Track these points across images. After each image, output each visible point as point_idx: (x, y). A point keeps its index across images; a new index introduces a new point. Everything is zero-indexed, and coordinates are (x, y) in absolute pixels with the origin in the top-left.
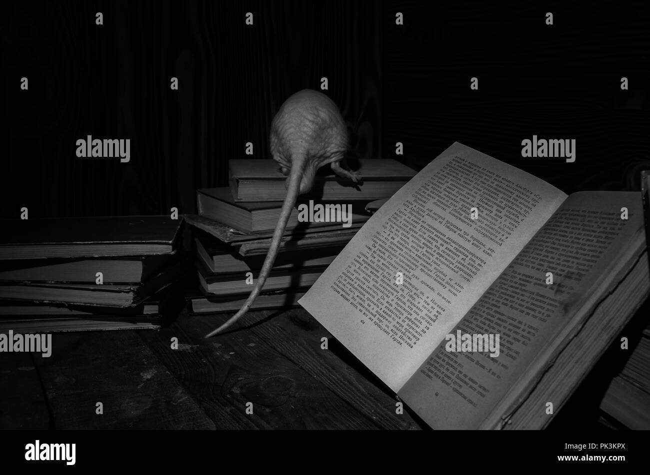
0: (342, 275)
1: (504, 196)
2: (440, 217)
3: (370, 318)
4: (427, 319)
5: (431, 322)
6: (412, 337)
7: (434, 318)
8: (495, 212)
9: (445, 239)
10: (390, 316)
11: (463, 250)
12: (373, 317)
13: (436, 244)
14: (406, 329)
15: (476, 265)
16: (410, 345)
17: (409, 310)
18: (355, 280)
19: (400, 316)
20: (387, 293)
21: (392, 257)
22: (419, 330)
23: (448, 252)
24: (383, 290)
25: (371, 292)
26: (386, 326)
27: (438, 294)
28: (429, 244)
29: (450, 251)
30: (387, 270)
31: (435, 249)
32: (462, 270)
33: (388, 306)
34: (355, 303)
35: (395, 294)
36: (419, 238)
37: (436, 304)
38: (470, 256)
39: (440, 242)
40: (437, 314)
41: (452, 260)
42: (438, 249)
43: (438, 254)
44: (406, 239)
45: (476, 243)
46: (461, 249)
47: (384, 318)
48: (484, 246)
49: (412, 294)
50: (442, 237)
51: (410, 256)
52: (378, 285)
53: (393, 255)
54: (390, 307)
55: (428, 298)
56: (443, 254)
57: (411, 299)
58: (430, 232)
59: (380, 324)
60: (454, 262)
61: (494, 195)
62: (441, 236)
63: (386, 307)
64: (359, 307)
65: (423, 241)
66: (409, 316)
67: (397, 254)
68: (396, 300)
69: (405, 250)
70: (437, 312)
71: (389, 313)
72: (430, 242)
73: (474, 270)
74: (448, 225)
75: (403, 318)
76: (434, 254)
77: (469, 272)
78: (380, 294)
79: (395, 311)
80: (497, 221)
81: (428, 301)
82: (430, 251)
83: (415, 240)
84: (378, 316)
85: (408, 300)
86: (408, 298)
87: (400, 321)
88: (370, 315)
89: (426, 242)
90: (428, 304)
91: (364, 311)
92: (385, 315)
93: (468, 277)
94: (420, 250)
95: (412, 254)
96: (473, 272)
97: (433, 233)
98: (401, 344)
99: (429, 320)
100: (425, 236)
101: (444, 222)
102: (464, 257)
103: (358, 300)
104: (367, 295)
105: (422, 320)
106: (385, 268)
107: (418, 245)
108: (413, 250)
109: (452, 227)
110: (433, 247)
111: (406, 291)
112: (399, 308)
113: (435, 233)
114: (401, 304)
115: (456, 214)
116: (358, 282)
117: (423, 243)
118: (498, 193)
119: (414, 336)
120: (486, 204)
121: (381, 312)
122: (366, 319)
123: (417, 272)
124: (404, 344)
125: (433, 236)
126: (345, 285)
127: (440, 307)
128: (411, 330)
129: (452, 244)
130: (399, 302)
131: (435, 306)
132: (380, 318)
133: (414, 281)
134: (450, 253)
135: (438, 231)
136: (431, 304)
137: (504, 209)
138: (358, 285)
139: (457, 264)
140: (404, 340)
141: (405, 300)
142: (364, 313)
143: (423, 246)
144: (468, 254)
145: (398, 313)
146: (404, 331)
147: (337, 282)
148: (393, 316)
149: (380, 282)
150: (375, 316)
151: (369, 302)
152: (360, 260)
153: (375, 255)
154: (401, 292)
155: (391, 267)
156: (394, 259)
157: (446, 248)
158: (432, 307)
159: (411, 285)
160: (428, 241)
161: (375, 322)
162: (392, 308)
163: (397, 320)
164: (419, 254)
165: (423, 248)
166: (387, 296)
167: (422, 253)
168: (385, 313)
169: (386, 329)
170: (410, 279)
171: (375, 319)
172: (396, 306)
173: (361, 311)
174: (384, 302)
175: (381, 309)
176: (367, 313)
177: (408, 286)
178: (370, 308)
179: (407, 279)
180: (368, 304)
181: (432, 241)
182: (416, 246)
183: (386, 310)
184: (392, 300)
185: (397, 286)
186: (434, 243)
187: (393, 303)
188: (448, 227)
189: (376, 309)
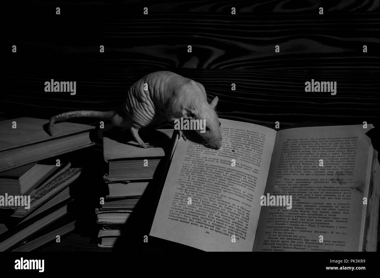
0: (172, 209)
1: (245, 138)
2: (215, 159)
3: (211, 229)
4: (244, 219)
5: (247, 220)
6: (242, 233)
7: (247, 218)
8: (245, 149)
9: (226, 169)
10: (223, 224)
11: (241, 174)
12: (212, 228)
13: (223, 174)
14: (236, 229)
15: (253, 181)
16: (243, 238)
17: (232, 217)
18: (185, 210)
19: (229, 222)
20: (212, 211)
21: (201, 189)
22: (244, 228)
23: (233, 176)
24: (208, 209)
25: (201, 213)
26: (224, 230)
27: (242, 203)
28: (219, 175)
29: (234, 175)
30: (203, 198)
31: (224, 177)
32: (247, 185)
33: (218, 218)
34: (194, 222)
35: (218, 210)
36: (210, 173)
37: (244, 209)
38: (247, 176)
39: (225, 172)
40: (247, 215)
41: (238, 180)
42: (226, 176)
43: (228, 179)
44: (202, 177)
45: (246, 167)
46: (240, 173)
47: (220, 226)
48: (251, 168)
49: (228, 206)
50: (225, 169)
51: (211, 185)
52: (202, 208)
53: (200, 188)
54: (219, 219)
55: (238, 206)
56: (231, 178)
57: (229, 210)
58: (215, 168)
59: (219, 230)
60: (240, 181)
61: (239, 140)
62: (223, 169)
63: (217, 219)
64: (199, 224)
65: (214, 175)
66: (234, 221)
67: (202, 186)
68: (220, 214)
69: (206, 183)
70: (247, 214)
71: (221, 222)
72: (218, 174)
73: (253, 184)
74: (223, 161)
75: (231, 223)
76: (226, 179)
77: (251, 185)
78: (208, 213)
79: (223, 220)
80: (250, 152)
81: (239, 208)
82: (221, 178)
83: (208, 175)
84: (215, 226)
85: (228, 211)
86: (227, 210)
87: (231, 225)
88: (210, 227)
89: (216, 175)
90: (240, 210)
91: (204, 226)
92: (219, 224)
93: (252, 189)
94: (216, 180)
95: (211, 183)
96: (254, 185)
97: (217, 169)
98: (239, 239)
99: (245, 220)
100: (213, 171)
101: (219, 161)
102: (245, 177)
103: (195, 220)
104: (200, 216)
105: (242, 221)
106: (201, 197)
107: (213, 178)
108: (211, 181)
109: (226, 162)
110: (222, 176)
111: (223, 206)
112: (225, 217)
113: (218, 168)
114: (226, 215)
115: (224, 155)
116: (188, 210)
117: (215, 176)
118: (240, 138)
119: (243, 232)
120: (237, 145)
121: (215, 223)
122: (209, 230)
123: (223, 193)
124: (240, 238)
125: (218, 170)
126: (179, 215)
127: (247, 211)
128: (239, 229)
129: (232, 171)
130: (223, 214)
131: (244, 211)
132: (217, 227)
133: (224, 199)
134: (235, 177)
135: (219, 167)
136: (242, 210)
137: (249, 145)
138: (189, 212)
139: (242, 182)
140: (239, 236)
141: (226, 212)
142: (205, 227)
143: (216, 177)
144: (246, 175)
145: (226, 221)
146: (236, 231)
147: (171, 214)
148: (224, 223)
149: (203, 206)
150: (213, 227)
151: (203, 220)
152: (179, 197)
153: (188, 191)
154: (221, 208)
155: (204, 195)
156: (203, 190)
157: (231, 175)
158: (243, 212)
159: (223, 201)
160: (217, 174)
161: (216, 230)
162: (221, 219)
163: (228, 225)
164: (216, 182)
165: (216, 178)
166: (213, 212)
167: (218, 181)
168: (218, 223)
169: (225, 232)
170: (221, 198)
171: (215, 229)
172: (223, 217)
173: (202, 226)
174: (214, 216)
175: (214, 221)
176: (207, 226)
177: (222, 202)
178: (207, 223)
179: (219, 199)
180: (204, 221)
181: (220, 173)
182: (211, 179)
183: (218, 221)
184: (218, 214)
185: (216, 205)
186: (222, 174)
187: (220, 215)
188: (224, 163)
189: (211, 222)
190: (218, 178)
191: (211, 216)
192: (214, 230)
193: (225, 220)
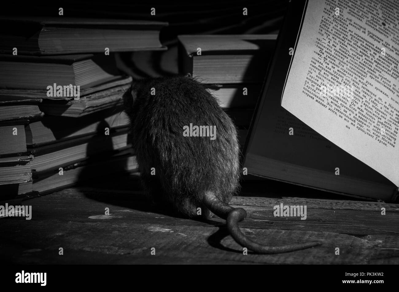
1: (398, 11)
2: (361, 27)
3: (352, 124)
4: (393, 121)
5: (396, 124)
6: (390, 138)
7: (397, 120)
8: (398, 26)
9: (374, 48)
11: (392, 59)
14: (383, 132)
16: (392, 145)
17: (377, 115)
18: (322, 86)
19: (374, 120)
20: (355, 99)
21: (342, 64)
22: (392, 132)
25: (342, 99)
26: (367, 130)
27: (391, 99)
28: (365, 53)
29: (383, 59)
30: (344, 78)
31: (371, 57)
32: (398, 76)
33: (361, 112)
34: (332, 109)
35: (361, 100)
36: (354, 46)
37: (393, 108)
39: (373, 51)
40: (397, 117)
41: (388, 68)
42: (374, 57)
44: (344, 47)
45: (398, 53)
46: (390, 58)
47: (363, 123)
49: (373, 100)
51: (355, 63)
54: (362, 113)
55: (386, 103)
56: (380, 62)
57: (375, 105)
58: (361, 41)
59: (361, 128)
60: (390, 69)
61: (391, 10)
62: (371, 45)
64: (338, 113)
65: (359, 49)
66: (379, 120)
67: (344, 62)
68: (364, 106)
69: (349, 58)
70: (397, 115)
71: (364, 118)
72: (365, 51)
74: (371, 35)
75: (376, 122)
76: (373, 61)
81: (387, 105)
82: (367, 58)
83: (352, 48)
86: (372, 104)
87: (376, 125)
88: (350, 121)
89: (362, 51)
90: (388, 109)
91: (344, 117)
92: (361, 120)
94: (361, 58)
95: (356, 61)
98: (386, 145)
100: (359, 45)
101: (367, 32)
102: (395, 66)
103: (334, 106)
104: (339, 102)
105: (390, 123)
106: (342, 75)
108: (355, 58)
109: (374, 37)
110: (369, 55)
111: (368, 97)
112: (369, 113)
113: (365, 42)
114: (370, 110)
115: (373, 26)
117: (360, 52)
118: (392, 8)
119: (392, 137)
120: (389, 17)
121: (357, 117)
122: (349, 125)
123: (368, 79)
124: (388, 145)
125: (364, 44)
126: (315, 91)
127: (396, 111)
128: (387, 132)
129: (382, 53)
130: (366, 107)
131: (393, 110)
132: (359, 123)
133: (369, 87)
134: (384, 61)
135: (366, 41)
136: (390, 109)
139: (392, 71)
140: (386, 141)
141: (370, 106)
142: (345, 119)
143: (361, 54)
144: (397, 63)
148: (368, 121)
150: (355, 121)
151: (343, 108)
152: (317, 66)
153: (327, 62)
154: (364, 99)
155: (346, 75)
156: (345, 66)
157: (379, 57)
158: (391, 111)
159: (369, 91)
160: (363, 49)
161: (357, 127)
162: (364, 114)
163: (373, 124)
164: (361, 62)
165: (362, 56)
166: (356, 102)
167: (363, 61)
168: (361, 118)
169: (369, 133)
170: (366, 86)
171: (356, 124)
172: (367, 112)
173: (342, 117)
174: (356, 108)
175: (356, 115)
176: (347, 118)
177: (367, 92)
178: (347, 114)
179: (364, 86)
180: (344, 111)
181: (366, 50)
182: (356, 54)
183: (361, 116)
184: (361, 106)
185: (359, 93)
186: (369, 52)
187: (363, 108)
188: (372, 37)
189: (353, 115)
190: (364, 56)
191: (353, 106)
192: (356, 126)
193: (369, 117)
